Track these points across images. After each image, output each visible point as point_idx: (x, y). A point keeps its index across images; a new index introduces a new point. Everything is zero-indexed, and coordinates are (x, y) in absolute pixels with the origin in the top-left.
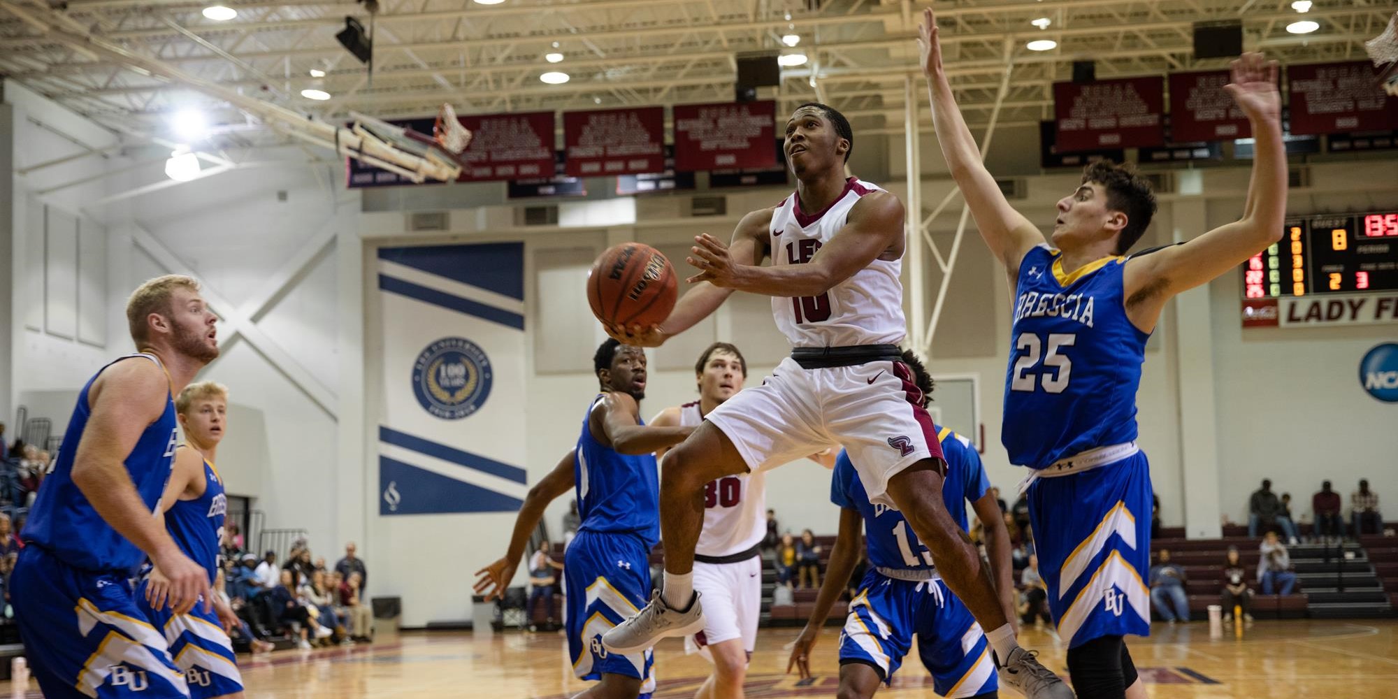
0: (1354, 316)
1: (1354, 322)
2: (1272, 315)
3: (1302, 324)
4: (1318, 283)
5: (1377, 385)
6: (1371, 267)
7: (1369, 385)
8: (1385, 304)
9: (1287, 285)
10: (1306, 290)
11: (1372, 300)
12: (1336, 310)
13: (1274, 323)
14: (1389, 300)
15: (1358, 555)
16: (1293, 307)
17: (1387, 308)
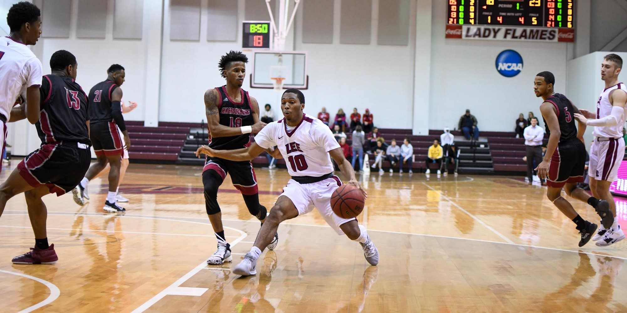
0: (495, 36)
1: (495, 39)
2: (459, 33)
3: (472, 38)
4: (481, 20)
5: (503, 69)
6: (504, 14)
7: (499, 69)
8: (509, 32)
9: (467, 20)
10: (475, 23)
11: (503, 29)
12: (487, 32)
13: (460, 37)
14: (510, 30)
15: (486, 146)
16: (468, 30)
17: (509, 34)
